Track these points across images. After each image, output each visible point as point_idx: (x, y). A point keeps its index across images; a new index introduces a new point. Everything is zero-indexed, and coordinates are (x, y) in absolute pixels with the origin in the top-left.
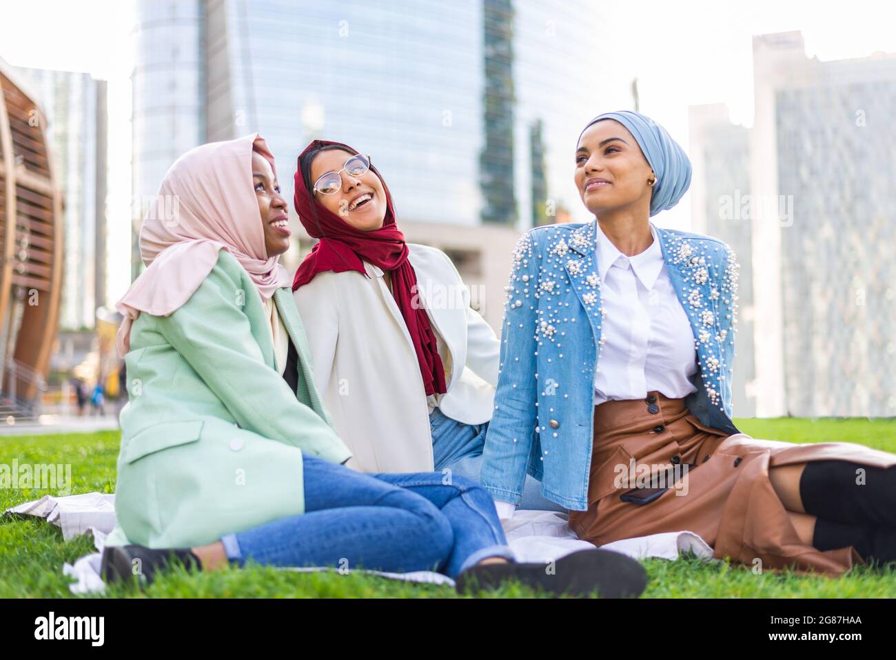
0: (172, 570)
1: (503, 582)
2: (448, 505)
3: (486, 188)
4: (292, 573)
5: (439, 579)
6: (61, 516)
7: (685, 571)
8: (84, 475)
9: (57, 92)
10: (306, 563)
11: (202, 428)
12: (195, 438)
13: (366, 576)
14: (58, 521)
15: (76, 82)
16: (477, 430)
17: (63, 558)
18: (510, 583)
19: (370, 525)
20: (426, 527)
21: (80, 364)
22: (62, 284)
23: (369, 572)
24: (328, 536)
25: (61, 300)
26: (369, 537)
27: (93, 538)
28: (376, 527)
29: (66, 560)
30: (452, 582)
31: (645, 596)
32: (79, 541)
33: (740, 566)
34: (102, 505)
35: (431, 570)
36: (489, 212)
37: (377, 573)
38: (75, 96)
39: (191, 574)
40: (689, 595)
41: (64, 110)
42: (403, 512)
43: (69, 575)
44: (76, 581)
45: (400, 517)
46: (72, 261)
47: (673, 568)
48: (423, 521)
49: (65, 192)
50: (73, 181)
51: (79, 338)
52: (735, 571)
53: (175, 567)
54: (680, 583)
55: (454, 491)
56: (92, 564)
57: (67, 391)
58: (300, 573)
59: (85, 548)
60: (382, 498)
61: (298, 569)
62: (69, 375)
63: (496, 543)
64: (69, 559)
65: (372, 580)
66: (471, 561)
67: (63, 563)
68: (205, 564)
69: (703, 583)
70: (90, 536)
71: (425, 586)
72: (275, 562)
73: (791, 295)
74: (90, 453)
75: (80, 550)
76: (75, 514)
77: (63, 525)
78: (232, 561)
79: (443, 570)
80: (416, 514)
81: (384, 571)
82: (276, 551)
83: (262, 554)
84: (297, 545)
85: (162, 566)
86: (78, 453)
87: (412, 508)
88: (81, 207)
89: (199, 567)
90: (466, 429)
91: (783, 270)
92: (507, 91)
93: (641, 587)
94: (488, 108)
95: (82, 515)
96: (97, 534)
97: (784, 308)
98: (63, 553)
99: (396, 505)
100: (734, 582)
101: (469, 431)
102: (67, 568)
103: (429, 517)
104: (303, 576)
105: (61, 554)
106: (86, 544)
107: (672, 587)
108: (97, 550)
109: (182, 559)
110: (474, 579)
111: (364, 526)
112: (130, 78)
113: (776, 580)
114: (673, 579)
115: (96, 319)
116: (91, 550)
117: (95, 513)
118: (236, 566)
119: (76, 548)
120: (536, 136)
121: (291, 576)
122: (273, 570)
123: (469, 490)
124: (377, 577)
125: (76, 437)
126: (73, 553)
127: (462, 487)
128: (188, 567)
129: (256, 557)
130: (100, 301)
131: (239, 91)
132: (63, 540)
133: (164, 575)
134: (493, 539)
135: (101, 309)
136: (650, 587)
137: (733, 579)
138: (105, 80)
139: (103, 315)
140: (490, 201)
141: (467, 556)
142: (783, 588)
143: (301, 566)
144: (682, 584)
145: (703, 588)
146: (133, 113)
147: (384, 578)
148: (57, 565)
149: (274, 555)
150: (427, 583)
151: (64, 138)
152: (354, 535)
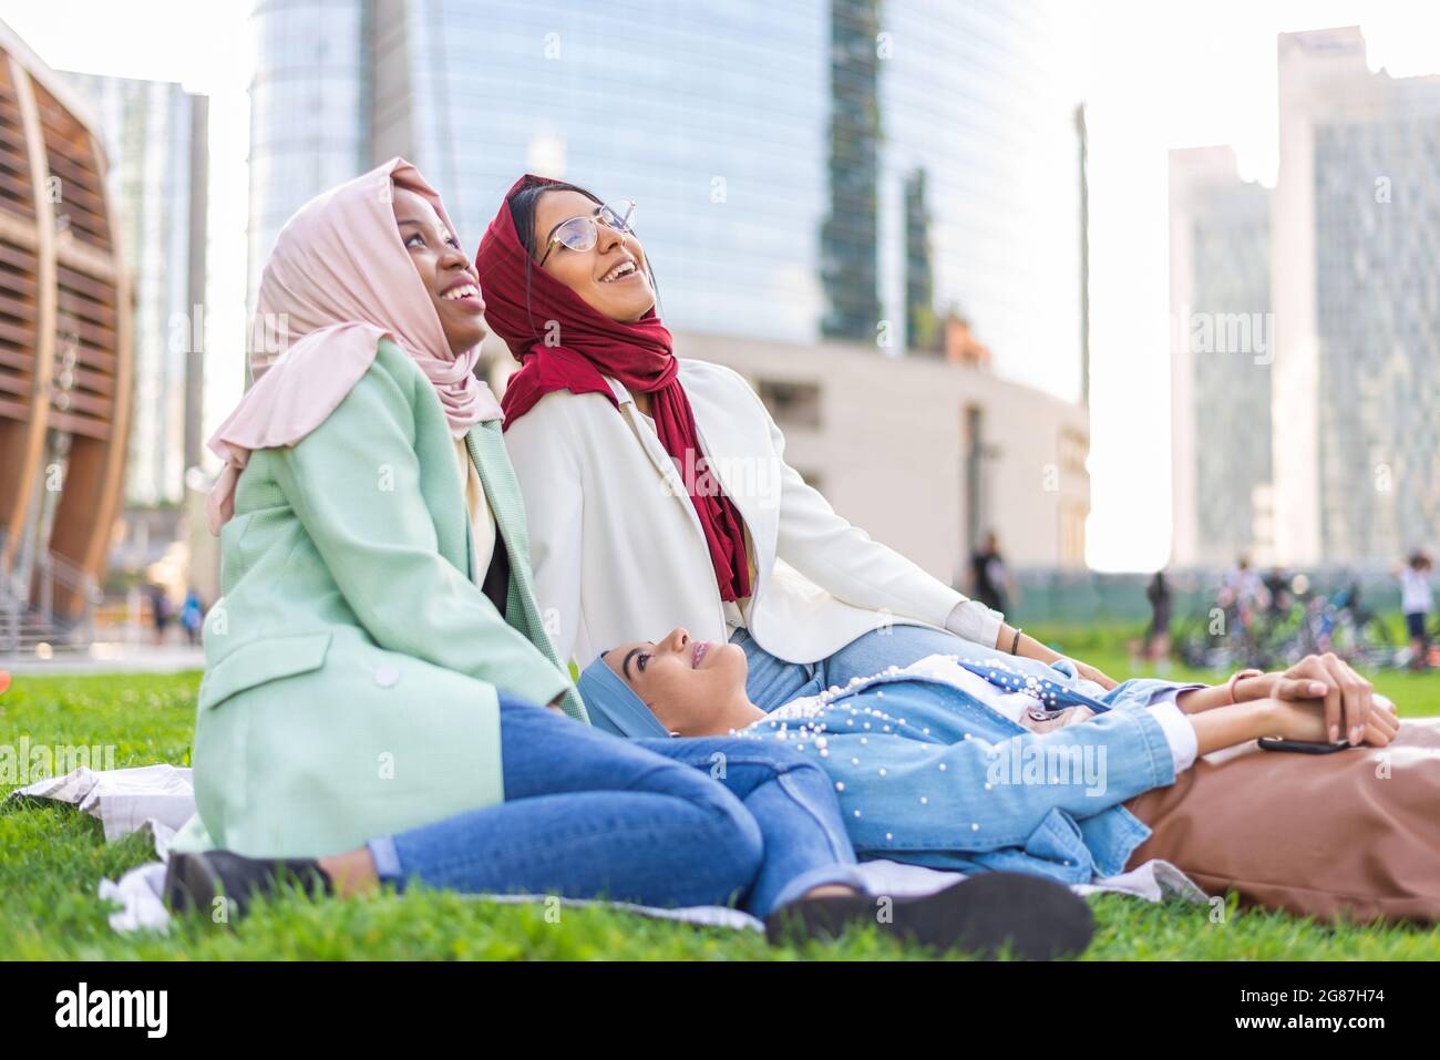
0: (281, 895)
1: (848, 927)
2: (756, 794)
3: (829, 281)
4: (489, 904)
5: (738, 919)
6: (102, 801)
7: (1160, 916)
8: (151, 737)
9: (127, 113)
10: (510, 888)
11: (329, 646)
12: (316, 663)
13: (613, 912)
14: (98, 808)
15: (158, 96)
16: (810, 671)
17: (102, 870)
18: (859, 926)
19: (621, 823)
20: (717, 828)
21: (157, 560)
22: (130, 428)
23: (618, 905)
24: (549, 840)
25: (127, 456)
26: (619, 842)
27: (152, 838)
28: (631, 825)
29: (106, 875)
30: (759, 926)
31: (1090, 956)
32: (130, 845)
33: (1254, 910)
34: (174, 785)
35: (725, 904)
36: (834, 322)
37: (632, 907)
38: (157, 120)
39: (313, 902)
40: (1169, 956)
41: (138, 141)
42: (677, 803)
43: (109, 900)
44: (122, 908)
45: (672, 811)
46: (148, 391)
47: (1140, 910)
48: (711, 817)
49: (137, 278)
50: (151, 260)
51: (156, 519)
52: (1247, 917)
53: (285, 888)
54: (1153, 933)
55: (766, 771)
56: (150, 882)
57: (137, 604)
58: (499, 906)
59: (139, 854)
60: (643, 777)
61: (497, 898)
62: (141, 578)
63: (836, 860)
64: (111, 874)
65: (624, 919)
66: (792, 890)
67: (98, 880)
68: (338, 885)
69: (1191, 936)
70: (148, 834)
71: (715, 931)
72: (459, 884)
73: (1336, 468)
74: (168, 704)
75: (131, 858)
76: (126, 797)
77: (104, 817)
78: (384, 880)
79: (743, 905)
80: (699, 805)
81: (644, 903)
82: (461, 864)
83: (436, 871)
84: (497, 854)
85: (264, 887)
86: (147, 704)
87: (693, 795)
88: (164, 305)
89: (329, 890)
90: (791, 670)
91: (1322, 427)
92: (868, 121)
93: (1083, 941)
94: (836, 148)
95: (136, 800)
96: (160, 832)
97: (1323, 487)
98: (102, 864)
99: (666, 789)
100: (1245, 936)
101: (796, 673)
102: (106, 888)
103: (722, 813)
104: (506, 911)
105: (98, 865)
106: (142, 847)
107: (1137, 942)
108: (159, 859)
109: (299, 877)
110: (799, 921)
111: (611, 823)
112: (247, 91)
113: (1316, 934)
114: (1138, 927)
115: (186, 488)
116: (149, 859)
117: (160, 797)
118: (391, 889)
119: (124, 855)
120: (915, 195)
121: (486, 909)
122: (454, 898)
123: (792, 769)
124: (631, 915)
125: (147, 679)
126: (118, 863)
127: (779, 765)
128: (309, 889)
129: (425, 875)
130: (192, 458)
131: (425, 116)
132: (104, 840)
133: (269, 902)
134: (829, 853)
135: (194, 471)
136: (1098, 941)
137: (1242, 930)
138: (206, 94)
139: (196, 480)
140: (837, 302)
141: (784, 882)
142: (1330, 947)
143: (503, 892)
144: (1156, 936)
145: (1192, 944)
146: (252, 148)
147: (644, 916)
148: (91, 883)
149: (456, 872)
150: (716, 926)
151: (136, 189)
152: (593, 839)
